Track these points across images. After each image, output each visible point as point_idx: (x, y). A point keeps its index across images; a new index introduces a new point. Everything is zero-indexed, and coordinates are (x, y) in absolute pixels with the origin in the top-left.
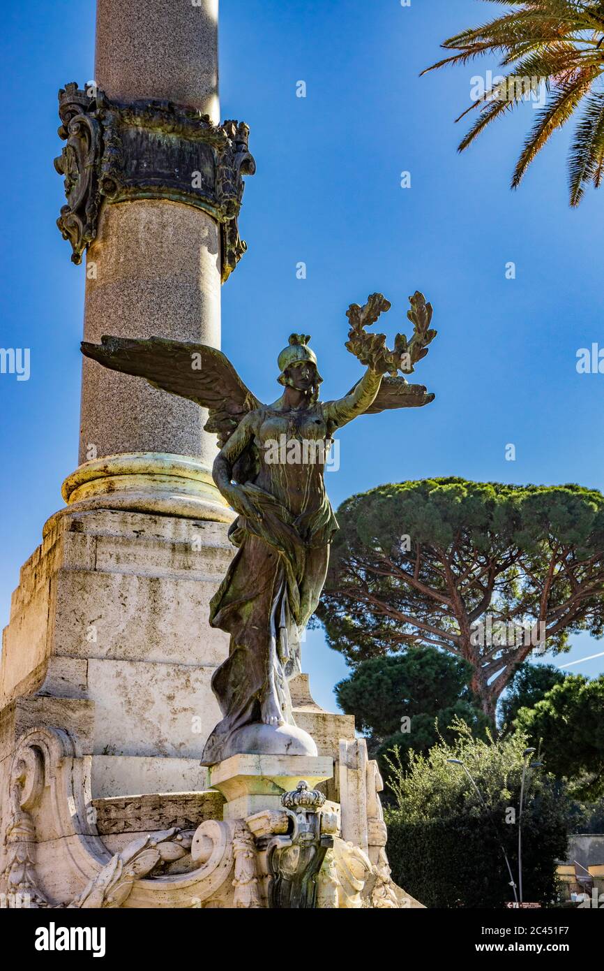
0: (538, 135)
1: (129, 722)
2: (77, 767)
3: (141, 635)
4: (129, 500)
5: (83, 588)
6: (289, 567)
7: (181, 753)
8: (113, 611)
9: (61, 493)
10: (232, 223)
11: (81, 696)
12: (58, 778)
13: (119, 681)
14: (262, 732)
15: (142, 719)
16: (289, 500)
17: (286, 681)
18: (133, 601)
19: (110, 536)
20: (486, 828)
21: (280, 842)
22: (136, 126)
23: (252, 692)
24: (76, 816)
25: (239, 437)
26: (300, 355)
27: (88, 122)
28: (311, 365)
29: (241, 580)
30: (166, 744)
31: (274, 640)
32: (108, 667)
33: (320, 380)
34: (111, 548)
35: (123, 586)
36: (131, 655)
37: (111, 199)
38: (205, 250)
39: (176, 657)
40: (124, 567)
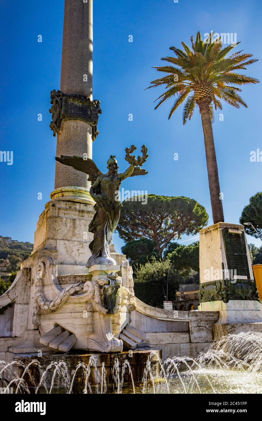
0: (175, 106)
1: (67, 256)
2: (54, 267)
3: (71, 234)
4: (68, 199)
5: (55, 221)
6: (109, 217)
7: (81, 264)
8: (63, 227)
9: (50, 197)
10: (96, 127)
11: (55, 249)
12: (49, 270)
13: (65, 246)
14: (102, 259)
15: (71, 255)
16: (109, 199)
17: (108, 246)
18: (69, 225)
19: (63, 208)
20: (159, 283)
21: (106, 287)
22: (71, 101)
23: (99, 249)
24: (54, 280)
25: (96, 182)
26: (113, 161)
27: (58, 100)
28: (116, 164)
29: (97, 220)
30: (77, 262)
31: (105, 235)
32: (62, 242)
33: (118, 168)
34: (63, 211)
35: (66, 221)
36: (68, 239)
37: (64, 120)
38: (88, 133)
39: (79, 240)
40: (66, 216)
